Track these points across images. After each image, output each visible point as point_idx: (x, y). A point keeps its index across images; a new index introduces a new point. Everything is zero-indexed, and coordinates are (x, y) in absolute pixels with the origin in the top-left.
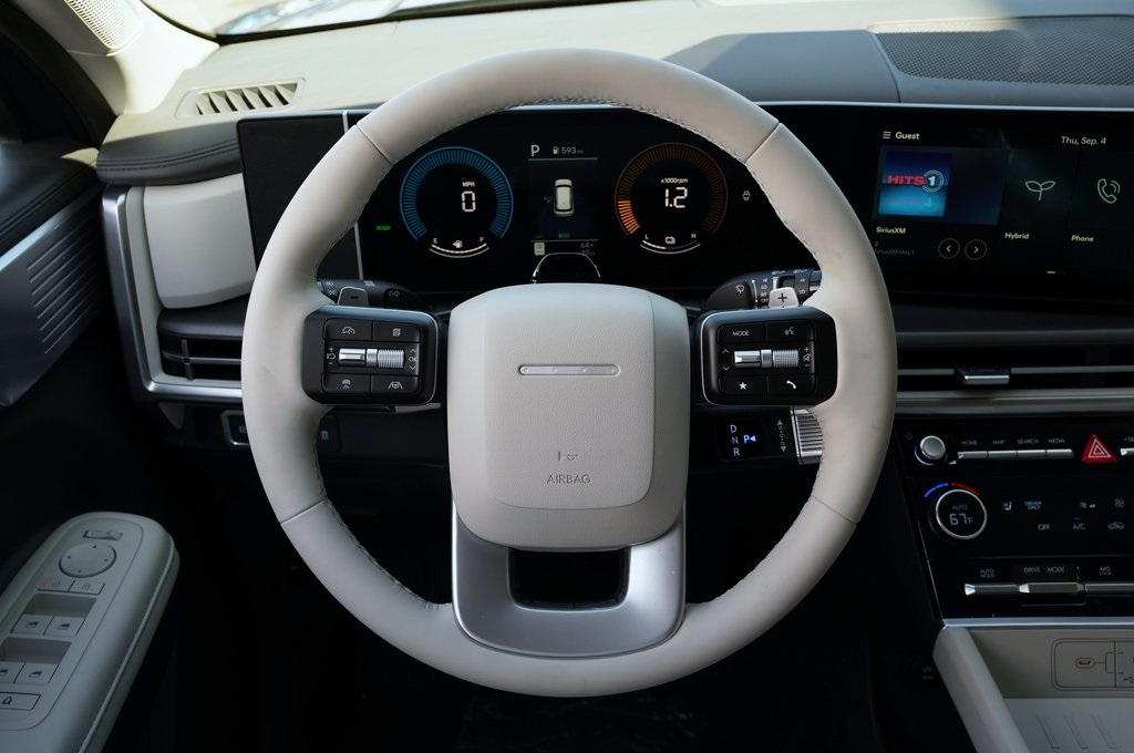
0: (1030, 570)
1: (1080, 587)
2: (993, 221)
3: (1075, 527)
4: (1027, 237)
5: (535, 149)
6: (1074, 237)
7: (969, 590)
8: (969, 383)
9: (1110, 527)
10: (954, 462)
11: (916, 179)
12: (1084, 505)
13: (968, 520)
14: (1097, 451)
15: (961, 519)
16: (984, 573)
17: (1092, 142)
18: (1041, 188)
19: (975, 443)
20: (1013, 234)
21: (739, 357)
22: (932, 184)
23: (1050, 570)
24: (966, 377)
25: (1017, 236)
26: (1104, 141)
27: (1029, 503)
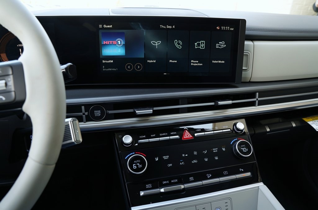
0: (165, 182)
1: (182, 187)
2: (142, 56)
3: (181, 164)
4: (155, 61)
6: (170, 61)
7: (142, 193)
8: (138, 114)
9: (193, 162)
10: (137, 144)
11: (114, 42)
12: (183, 155)
13: (140, 166)
14: (187, 135)
15: (137, 166)
16: (148, 186)
17: (170, 27)
18: (157, 44)
19: (145, 136)
20: (150, 60)
22: (119, 44)
23: (172, 181)
24: (137, 112)
25: (151, 61)
26: (174, 27)
27: (165, 157)
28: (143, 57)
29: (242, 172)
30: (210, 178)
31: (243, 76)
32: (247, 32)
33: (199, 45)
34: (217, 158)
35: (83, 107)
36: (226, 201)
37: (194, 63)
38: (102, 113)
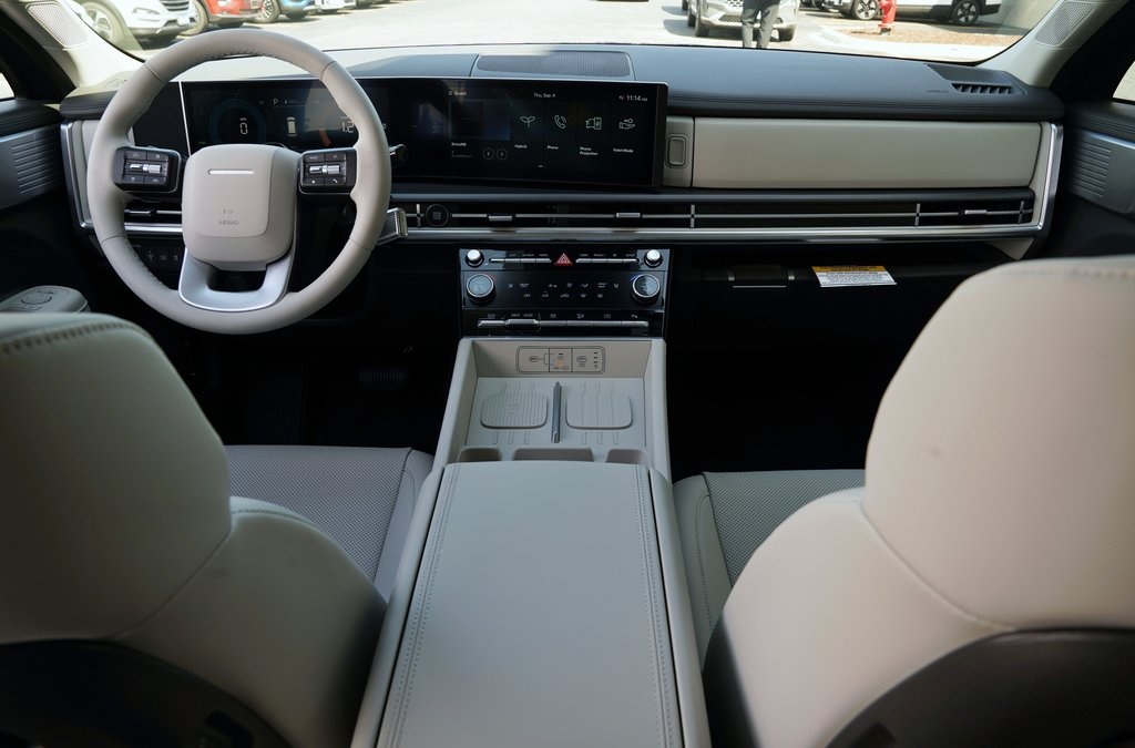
0: (515, 314)
1: (536, 322)
3: (544, 296)
4: (526, 147)
5: (275, 101)
6: (549, 147)
7: (481, 323)
8: (492, 221)
9: (561, 296)
12: (551, 285)
13: (483, 288)
14: (564, 260)
15: (479, 288)
16: (491, 315)
17: (548, 96)
18: (529, 120)
20: (519, 145)
21: (312, 169)
23: (525, 315)
24: (490, 218)
25: (521, 146)
26: (554, 96)
27: (522, 284)
28: (508, 139)
29: (634, 319)
30: (582, 319)
31: (665, 175)
32: (670, 102)
33: (592, 123)
34: (600, 296)
35: (418, 206)
36: (595, 350)
37: (585, 151)
38: (444, 216)
